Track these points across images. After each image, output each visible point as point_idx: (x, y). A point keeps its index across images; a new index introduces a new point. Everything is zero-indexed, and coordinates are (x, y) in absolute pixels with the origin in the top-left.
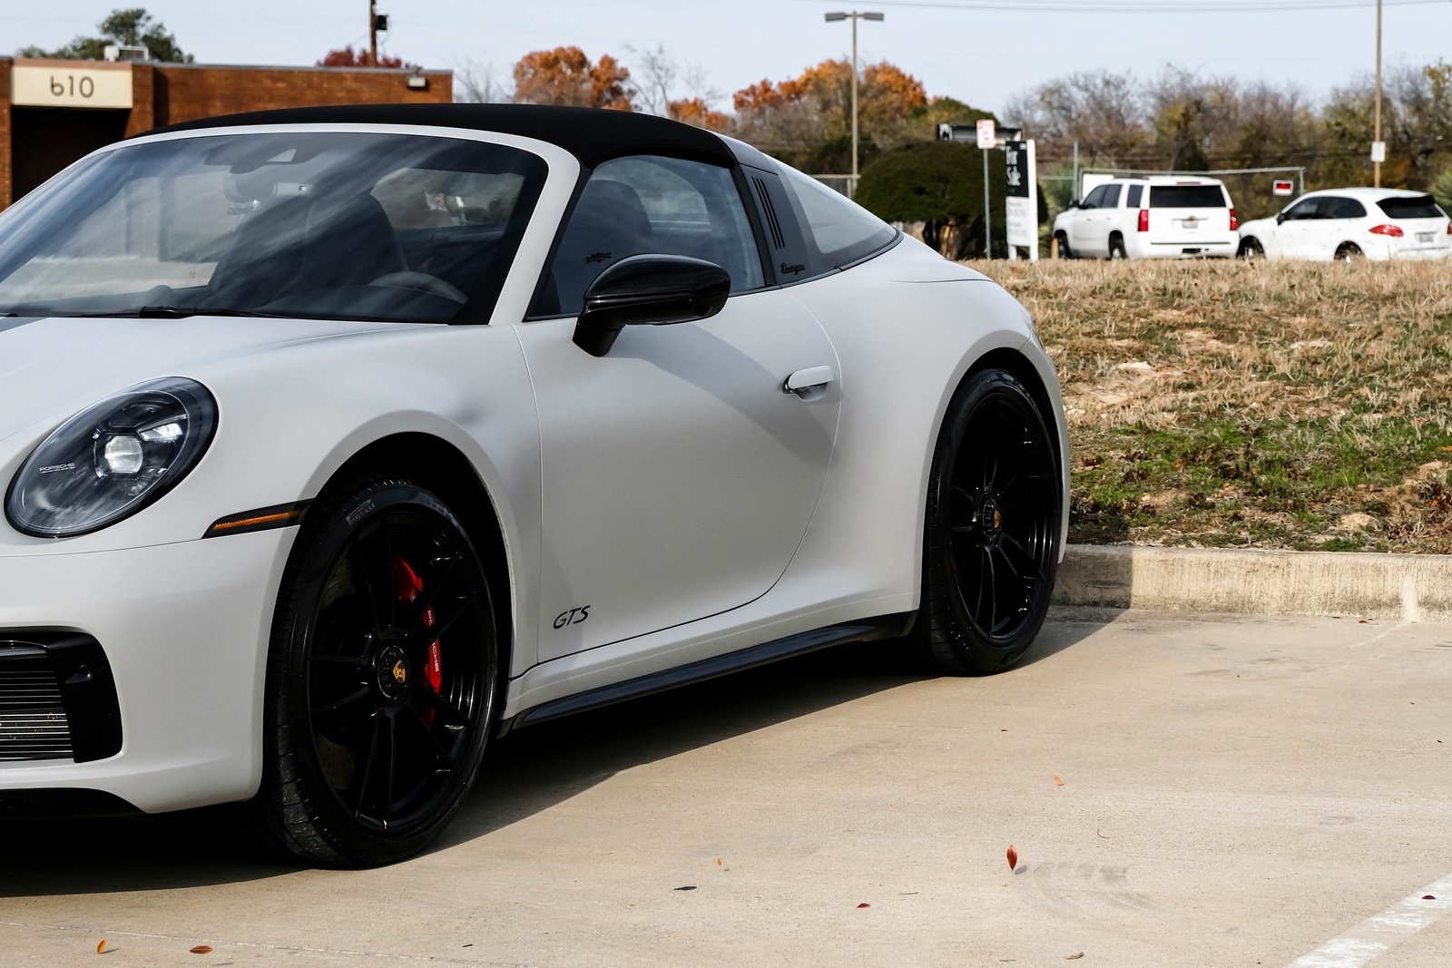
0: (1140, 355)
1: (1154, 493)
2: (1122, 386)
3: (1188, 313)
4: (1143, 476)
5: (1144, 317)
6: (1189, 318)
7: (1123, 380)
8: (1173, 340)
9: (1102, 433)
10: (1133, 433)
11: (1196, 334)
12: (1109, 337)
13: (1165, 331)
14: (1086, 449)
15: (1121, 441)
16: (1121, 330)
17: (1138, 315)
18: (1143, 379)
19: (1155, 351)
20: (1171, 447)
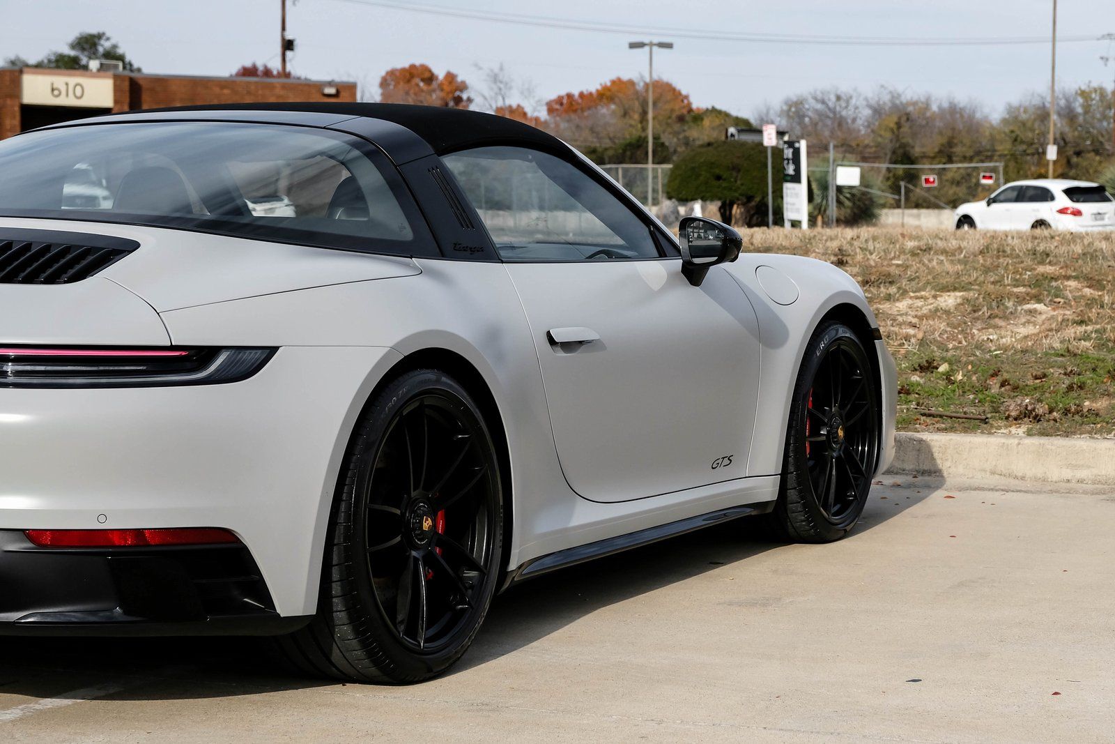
0: (1039, 300)
1: (1094, 400)
2: (1029, 322)
3: (1061, 268)
4: (1081, 387)
5: (1030, 271)
6: (1063, 272)
7: (1029, 317)
8: (1057, 288)
9: (1039, 355)
10: (1062, 355)
11: (1072, 284)
12: (1008, 285)
13: (1050, 282)
14: (1031, 367)
15: (1056, 362)
16: (1017, 280)
17: (1026, 270)
18: (1044, 317)
19: (1048, 296)
20: (1097, 367)
